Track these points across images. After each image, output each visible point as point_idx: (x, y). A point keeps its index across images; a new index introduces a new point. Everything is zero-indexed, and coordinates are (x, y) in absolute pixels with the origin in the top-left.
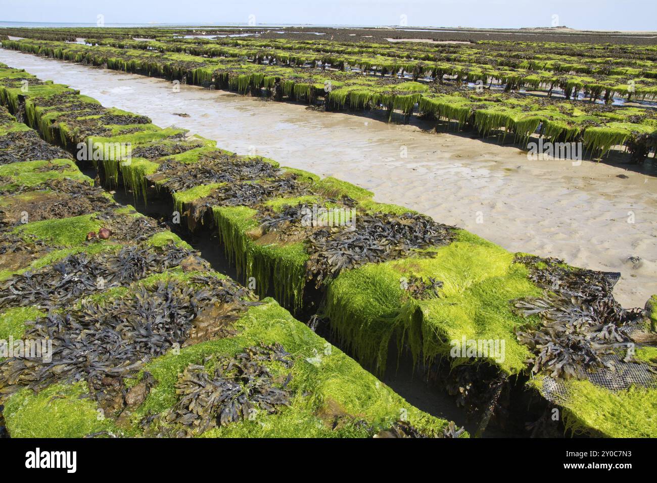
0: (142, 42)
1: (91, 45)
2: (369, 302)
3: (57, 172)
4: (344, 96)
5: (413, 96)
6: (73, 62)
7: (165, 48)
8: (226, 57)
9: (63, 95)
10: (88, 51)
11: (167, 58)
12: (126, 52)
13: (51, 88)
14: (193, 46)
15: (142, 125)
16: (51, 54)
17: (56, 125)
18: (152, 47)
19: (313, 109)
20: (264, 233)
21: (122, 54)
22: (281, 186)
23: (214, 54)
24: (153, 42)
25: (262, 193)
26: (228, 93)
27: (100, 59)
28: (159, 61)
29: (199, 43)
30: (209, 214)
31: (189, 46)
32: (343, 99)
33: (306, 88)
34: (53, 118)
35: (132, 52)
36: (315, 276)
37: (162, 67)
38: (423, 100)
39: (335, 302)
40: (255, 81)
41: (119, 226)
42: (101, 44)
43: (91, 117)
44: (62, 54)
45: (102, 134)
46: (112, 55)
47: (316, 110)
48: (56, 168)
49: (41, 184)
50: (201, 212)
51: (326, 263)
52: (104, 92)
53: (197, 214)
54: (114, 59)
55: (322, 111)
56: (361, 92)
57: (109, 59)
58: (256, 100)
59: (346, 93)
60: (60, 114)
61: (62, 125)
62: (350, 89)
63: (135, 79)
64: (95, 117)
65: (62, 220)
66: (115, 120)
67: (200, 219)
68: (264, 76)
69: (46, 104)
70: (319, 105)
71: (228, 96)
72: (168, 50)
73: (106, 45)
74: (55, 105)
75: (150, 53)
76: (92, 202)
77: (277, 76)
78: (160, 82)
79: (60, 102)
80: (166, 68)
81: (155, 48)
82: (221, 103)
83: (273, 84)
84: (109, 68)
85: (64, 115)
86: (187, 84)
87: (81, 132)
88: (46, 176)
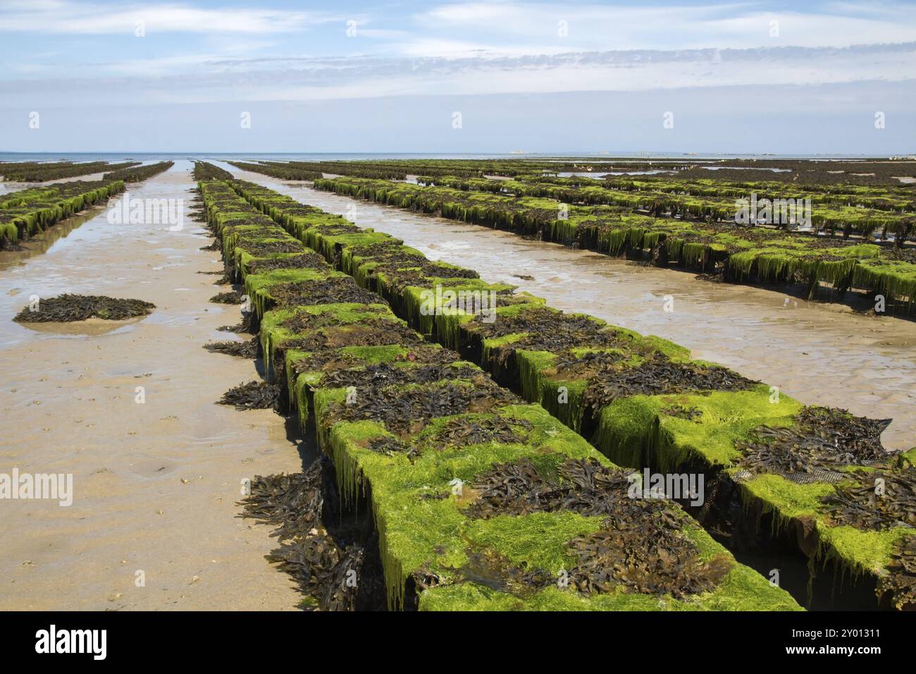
0: (494, 182)
1: (424, 185)
2: (629, 422)
3: (373, 313)
4: (749, 262)
5: (844, 263)
6: (399, 207)
7: (524, 190)
8: (610, 205)
9: (384, 245)
10: (420, 194)
11: (521, 205)
12: (469, 195)
13: (371, 237)
14: (565, 188)
15: (468, 280)
16: (372, 197)
17: (373, 275)
18: (508, 188)
19: (707, 279)
20: (559, 372)
21: (463, 198)
22: (593, 338)
23: (591, 200)
24: (510, 182)
25: (570, 342)
26: (595, 254)
27: (434, 204)
28: (509, 209)
29: (577, 184)
30: (513, 357)
31: (559, 188)
32: (748, 265)
33: (699, 249)
34: (371, 269)
35: (477, 195)
36: (590, 404)
37: (512, 217)
38: (858, 267)
39: (604, 426)
40: (633, 238)
41: (425, 354)
42: (438, 184)
43: (412, 269)
44: (385, 197)
45: (422, 285)
46: (450, 199)
47: (710, 280)
48: (372, 310)
49: (358, 321)
50: (505, 356)
51: (601, 393)
52: (432, 246)
53: (501, 358)
54: (450, 205)
55: (718, 282)
56: (773, 257)
57: (445, 204)
58: (630, 264)
59: (752, 257)
60: (379, 264)
61: (380, 275)
62: (760, 252)
63: (475, 231)
64: (417, 269)
65: (375, 347)
66: (438, 272)
67: (504, 362)
68: (645, 232)
69: (365, 253)
70: (715, 274)
71: (594, 257)
72: (528, 194)
73: (444, 185)
74: (374, 254)
75: (500, 197)
76: (403, 337)
77: (662, 232)
78: (507, 236)
79: (380, 251)
80: (517, 218)
81: (511, 190)
82: (580, 266)
83: (656, 243)
84: (443, 216)
85: (383, 266)
86: (542, 240)
87: (400, 282)
88: (363, 316)
